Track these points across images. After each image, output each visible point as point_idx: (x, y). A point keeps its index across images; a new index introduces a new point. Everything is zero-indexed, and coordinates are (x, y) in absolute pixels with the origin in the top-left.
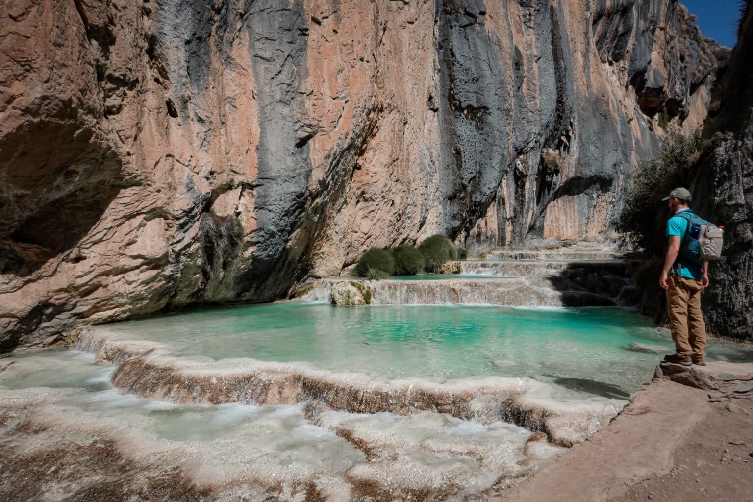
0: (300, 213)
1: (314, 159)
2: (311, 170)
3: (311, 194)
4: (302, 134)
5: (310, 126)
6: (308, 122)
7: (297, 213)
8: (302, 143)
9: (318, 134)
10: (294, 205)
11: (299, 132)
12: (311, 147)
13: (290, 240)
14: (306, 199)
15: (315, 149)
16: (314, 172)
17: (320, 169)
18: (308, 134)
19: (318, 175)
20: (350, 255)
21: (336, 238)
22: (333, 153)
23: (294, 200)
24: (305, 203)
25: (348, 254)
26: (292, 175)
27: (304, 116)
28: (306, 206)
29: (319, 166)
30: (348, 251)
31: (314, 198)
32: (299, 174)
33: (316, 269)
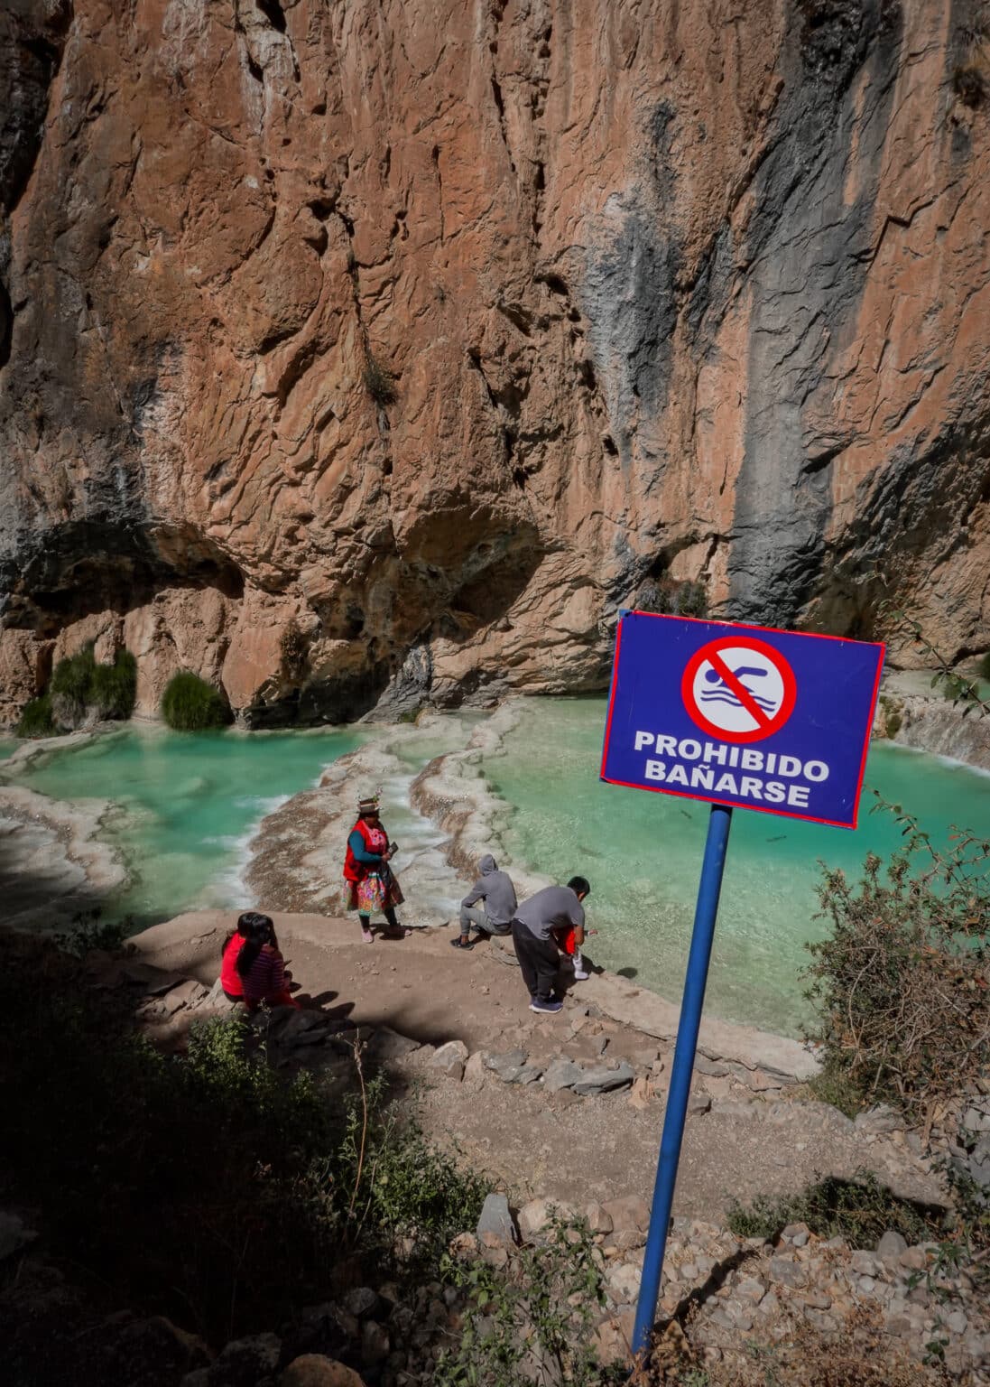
0: (811, 575)
1: (839, 489)
2: (831, 509)
3: (829, 546)
4: (815, 452)
5: (833, 435)
6: (830, 429)
7: (804, 575)
8: (817, 465)
9: (853, 447)
10: (793, 565)
11: (810, 449)
12: (836, 470)
13: (801, 613)
14: (822, 553)
15: (842, 473)
16: (836, 511)
17: (849, 505)
18: (826, 450)
19: (844, 515)
20: (979, 636)
21: (938, 607)
22: (878, 474)
23: (793, 557)
24: (820, 561)
25: (972, 634)
26: (789, 519)
27: (824, 420)
28: (822, 565)
29: (846, 501)
30: (972, 627)
31: (841, 552)
32: (803, 518)
33: (893, 655)
